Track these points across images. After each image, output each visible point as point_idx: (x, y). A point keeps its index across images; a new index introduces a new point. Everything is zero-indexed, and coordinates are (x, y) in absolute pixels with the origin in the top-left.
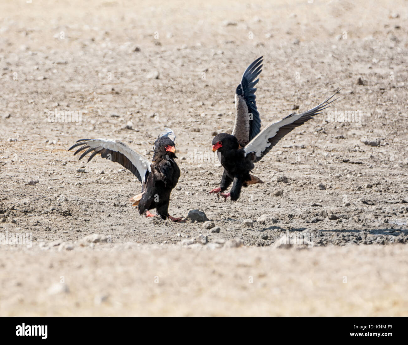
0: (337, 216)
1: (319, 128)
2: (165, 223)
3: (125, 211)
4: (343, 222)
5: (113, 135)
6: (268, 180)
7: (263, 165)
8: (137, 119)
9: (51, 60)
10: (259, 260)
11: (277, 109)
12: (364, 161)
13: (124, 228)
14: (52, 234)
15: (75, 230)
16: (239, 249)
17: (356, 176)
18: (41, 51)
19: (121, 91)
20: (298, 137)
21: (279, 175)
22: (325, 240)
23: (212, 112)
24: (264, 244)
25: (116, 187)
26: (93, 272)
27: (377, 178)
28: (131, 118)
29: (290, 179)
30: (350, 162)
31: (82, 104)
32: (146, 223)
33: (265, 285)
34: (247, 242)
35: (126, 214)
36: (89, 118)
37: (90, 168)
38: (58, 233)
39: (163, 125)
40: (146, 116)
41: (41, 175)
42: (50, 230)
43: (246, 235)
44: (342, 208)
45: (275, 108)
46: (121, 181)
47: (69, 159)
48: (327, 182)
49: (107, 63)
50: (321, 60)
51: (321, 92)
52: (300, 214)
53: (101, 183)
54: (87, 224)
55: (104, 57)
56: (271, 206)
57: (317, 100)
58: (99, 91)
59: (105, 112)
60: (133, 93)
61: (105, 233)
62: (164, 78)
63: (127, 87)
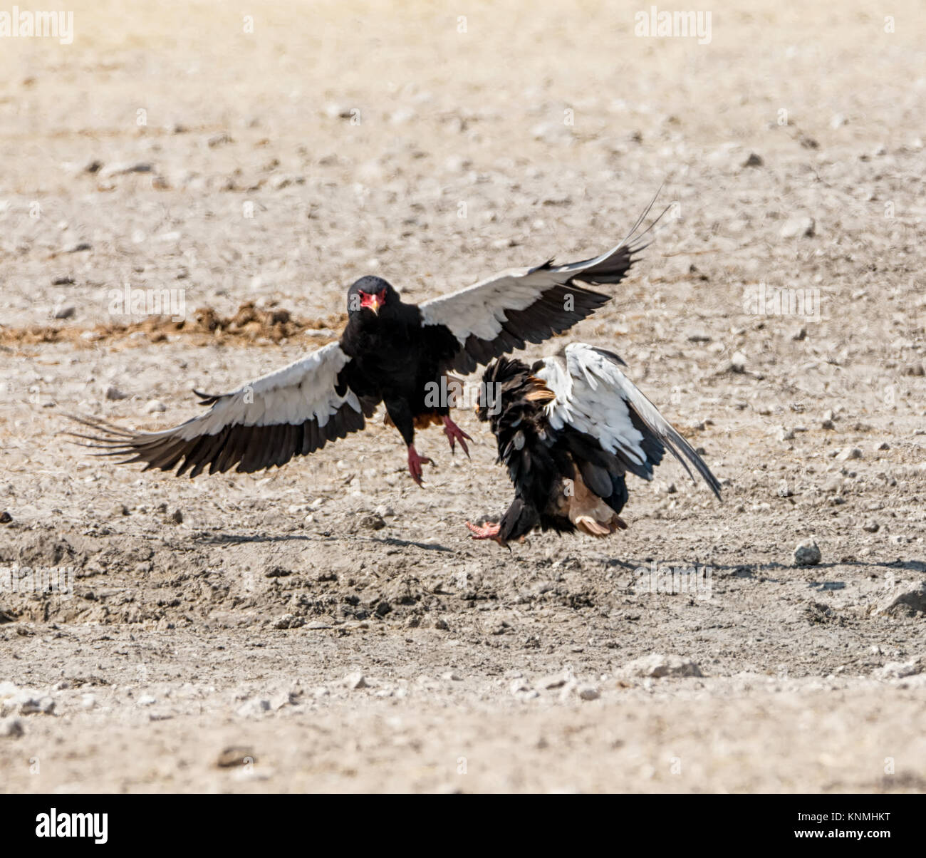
2: (837, 621)
3: (732, 591)
5: (695, 389)
8: (758, 347)
9: (527, 194)
13: (733, 635)
14: (541, 655)
15: (603, 642)
18: (502, 171)
19: (714, 272)
25: (706, 528)
26: (654, 759)
28: (741, 344)
32: (787, 621)
35: (735, 597)
36: (632, 346)
38: (557, 654)
39: (824, 358)
40: (780, 337)
42: (537, 644)
46: (721, 511)
49: (677, 198)
53: (667, 519)
54: (633, 627)
55: (667, 182)
58: (657, 274)
59: (672, 329)
60: (746, 277)
61: (681, 650)
62: (826, 234)
63: (730, 262)
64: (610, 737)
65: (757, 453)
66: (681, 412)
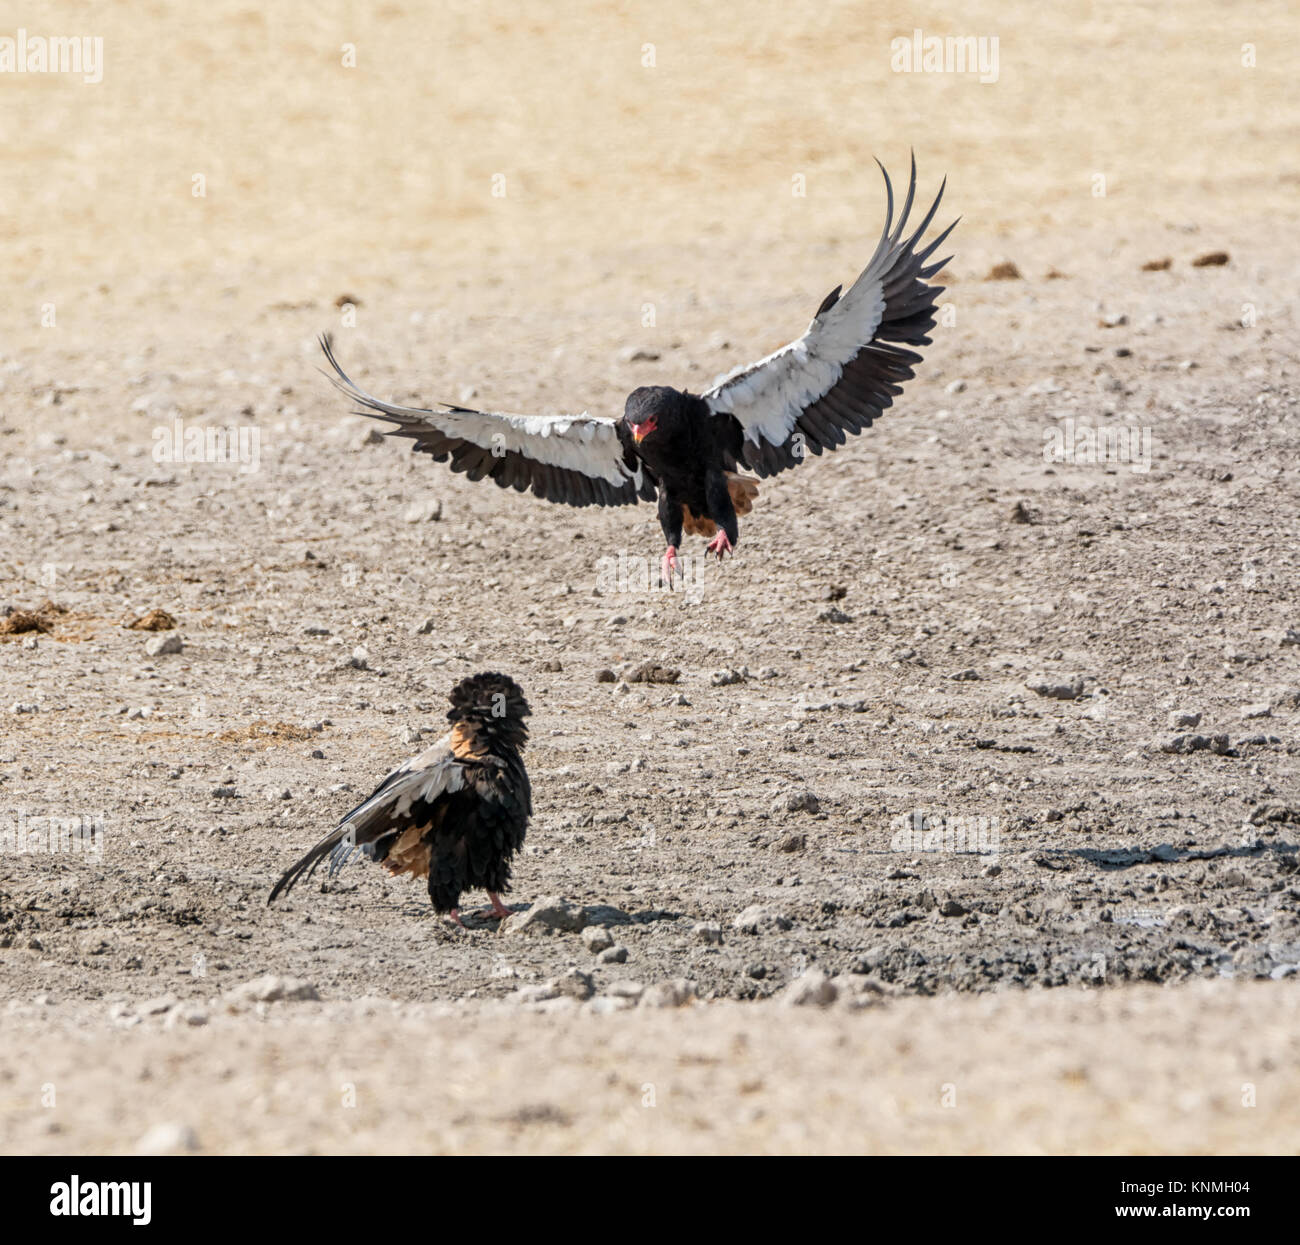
0: (964, 904)
1: (905, 652)
2: (468, 940)
3: (353, 907)
4: (982, 924)
5: (312, 686)
6: (762, 805)
7: (745, 762)
8: (381, 640)
9: (129, 475)
10: (742, 1040)
11: (781, 599)
12: (1038, 742)
13: (353, 956)
14: (144, 978)
16: (684, 1011)
17: (1017, 787)
18: (100, 448)
19: (332, 559)
20: (845, 678)
21: (795, 791)
22: (931, 976)
23: (596, 614)
24: (754, 992)
26: (268, 1090)
27: (1078, 792)
28: (362, 638)
29: (827, 802)
30: (997, 749)
31: (220, 599)
32: (413, 939)
33: (759, 1115)
34: (705, 988)
36: (242, 639)
37: (250, 783)
38: (162, 976)
39: (453, 653)
40: (405, 630)
41: (109, 808)
42: (139, 965)
43: (704, 967)
44: (977, 880)
45: (777, 596)
47: (188, 761)
48: (932, 808)
49: (292, 479)
50: (907, 455)
51: (908, 548)
52: (855, 901)
53: (281, 828)
54: (244, 947)
55: (281, 461)
56: (773, 880)
57: (899, 571)
58: (271, 561)
59: (288, 621)
60: (367, 565)
61: (297, 972)
62: (453, 517)
63: (351, 548)
64: (219, 1066)
65: (379, 756)
66: (297, 712)
